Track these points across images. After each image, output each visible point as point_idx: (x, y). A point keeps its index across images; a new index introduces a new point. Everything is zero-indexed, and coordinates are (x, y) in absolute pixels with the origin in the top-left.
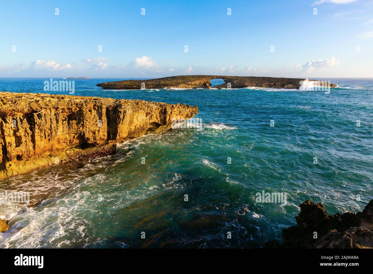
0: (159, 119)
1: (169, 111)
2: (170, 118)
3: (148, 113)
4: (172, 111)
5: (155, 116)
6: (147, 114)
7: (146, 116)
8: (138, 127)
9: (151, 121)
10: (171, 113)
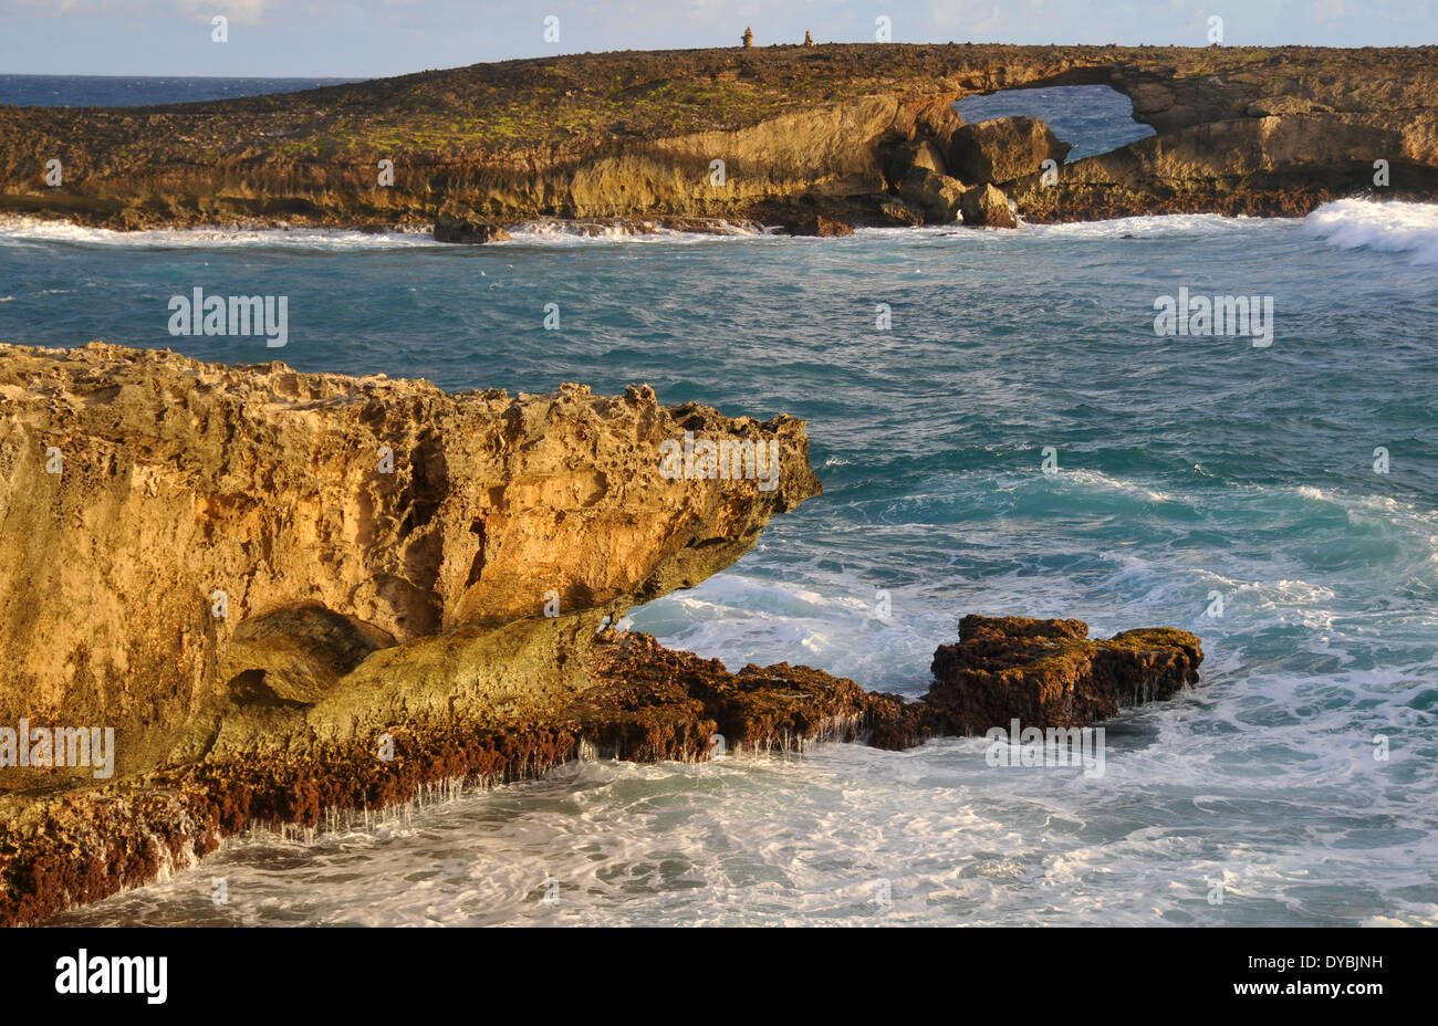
0: (355, 569)
1: (471, 466)
2: (480, 560)
3: (227, 501)
4: (508, 476)
5: (308, 533)
6: (221, 508)
7: (209, 530)
8: (109, 665)
9: (264, 595)
10: (497, 494)
